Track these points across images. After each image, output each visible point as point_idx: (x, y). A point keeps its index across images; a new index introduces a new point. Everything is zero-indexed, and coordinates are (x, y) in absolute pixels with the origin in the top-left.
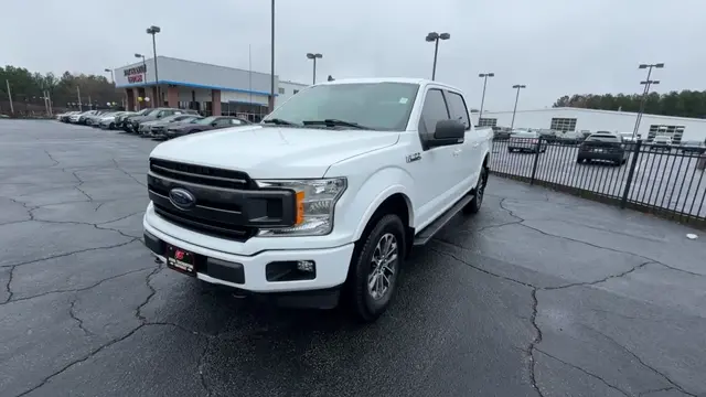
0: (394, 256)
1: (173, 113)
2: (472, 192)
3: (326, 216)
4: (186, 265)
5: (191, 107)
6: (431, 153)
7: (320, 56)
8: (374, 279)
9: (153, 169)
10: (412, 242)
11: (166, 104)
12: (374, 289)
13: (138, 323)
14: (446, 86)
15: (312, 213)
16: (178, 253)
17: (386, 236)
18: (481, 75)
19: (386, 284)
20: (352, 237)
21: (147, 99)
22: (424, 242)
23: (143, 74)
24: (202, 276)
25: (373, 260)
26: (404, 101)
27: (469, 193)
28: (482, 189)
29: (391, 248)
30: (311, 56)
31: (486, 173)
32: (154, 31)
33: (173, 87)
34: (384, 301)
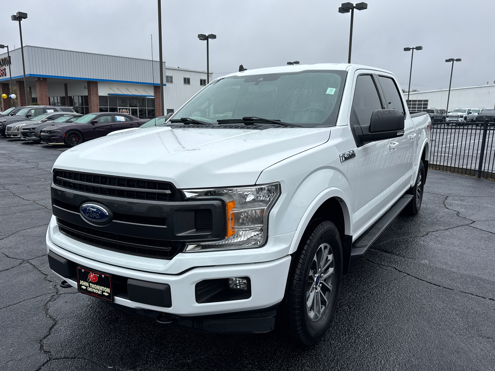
0: (331, 270)
1: (44, 111)
2: (411, 191)
3: (259, 226)
4: (101, 288)
5: (63, 104)
6: (366, 149)
7: (213, 37)
8: (311, 296)
9: (56, 181)
10: (350, 253)
11: (34, 101)
12: (312, 308)
13: (43, 358)
14: (376, 70)
15: (243, 224)
16: (92, 275)
17: (322, 246)
18: (407, 49)
19: (323, 302)
20: (288, 248)
21: (13, 96)
22: (361, 251)
23: (7, 68)
24: (120, 300)
25: (311, 273)
26: (331, 91)
27: (407, 192)
28: (422, 186)
29: (327, 260)
30: (203, 37)
31: (425, 167)
32: (20, 17)
33: (43, 80)
34: (323, 322)
